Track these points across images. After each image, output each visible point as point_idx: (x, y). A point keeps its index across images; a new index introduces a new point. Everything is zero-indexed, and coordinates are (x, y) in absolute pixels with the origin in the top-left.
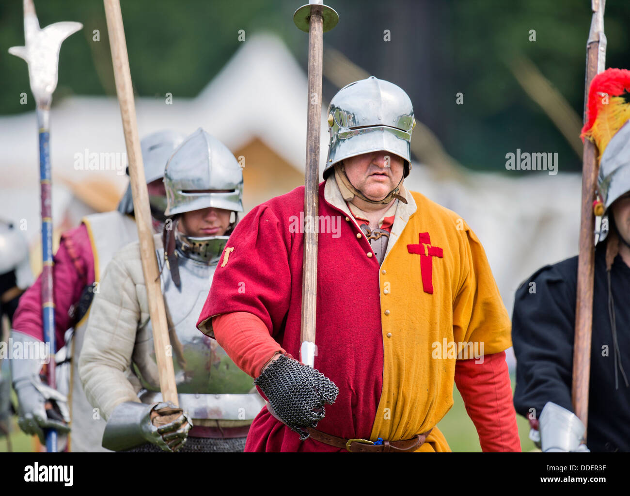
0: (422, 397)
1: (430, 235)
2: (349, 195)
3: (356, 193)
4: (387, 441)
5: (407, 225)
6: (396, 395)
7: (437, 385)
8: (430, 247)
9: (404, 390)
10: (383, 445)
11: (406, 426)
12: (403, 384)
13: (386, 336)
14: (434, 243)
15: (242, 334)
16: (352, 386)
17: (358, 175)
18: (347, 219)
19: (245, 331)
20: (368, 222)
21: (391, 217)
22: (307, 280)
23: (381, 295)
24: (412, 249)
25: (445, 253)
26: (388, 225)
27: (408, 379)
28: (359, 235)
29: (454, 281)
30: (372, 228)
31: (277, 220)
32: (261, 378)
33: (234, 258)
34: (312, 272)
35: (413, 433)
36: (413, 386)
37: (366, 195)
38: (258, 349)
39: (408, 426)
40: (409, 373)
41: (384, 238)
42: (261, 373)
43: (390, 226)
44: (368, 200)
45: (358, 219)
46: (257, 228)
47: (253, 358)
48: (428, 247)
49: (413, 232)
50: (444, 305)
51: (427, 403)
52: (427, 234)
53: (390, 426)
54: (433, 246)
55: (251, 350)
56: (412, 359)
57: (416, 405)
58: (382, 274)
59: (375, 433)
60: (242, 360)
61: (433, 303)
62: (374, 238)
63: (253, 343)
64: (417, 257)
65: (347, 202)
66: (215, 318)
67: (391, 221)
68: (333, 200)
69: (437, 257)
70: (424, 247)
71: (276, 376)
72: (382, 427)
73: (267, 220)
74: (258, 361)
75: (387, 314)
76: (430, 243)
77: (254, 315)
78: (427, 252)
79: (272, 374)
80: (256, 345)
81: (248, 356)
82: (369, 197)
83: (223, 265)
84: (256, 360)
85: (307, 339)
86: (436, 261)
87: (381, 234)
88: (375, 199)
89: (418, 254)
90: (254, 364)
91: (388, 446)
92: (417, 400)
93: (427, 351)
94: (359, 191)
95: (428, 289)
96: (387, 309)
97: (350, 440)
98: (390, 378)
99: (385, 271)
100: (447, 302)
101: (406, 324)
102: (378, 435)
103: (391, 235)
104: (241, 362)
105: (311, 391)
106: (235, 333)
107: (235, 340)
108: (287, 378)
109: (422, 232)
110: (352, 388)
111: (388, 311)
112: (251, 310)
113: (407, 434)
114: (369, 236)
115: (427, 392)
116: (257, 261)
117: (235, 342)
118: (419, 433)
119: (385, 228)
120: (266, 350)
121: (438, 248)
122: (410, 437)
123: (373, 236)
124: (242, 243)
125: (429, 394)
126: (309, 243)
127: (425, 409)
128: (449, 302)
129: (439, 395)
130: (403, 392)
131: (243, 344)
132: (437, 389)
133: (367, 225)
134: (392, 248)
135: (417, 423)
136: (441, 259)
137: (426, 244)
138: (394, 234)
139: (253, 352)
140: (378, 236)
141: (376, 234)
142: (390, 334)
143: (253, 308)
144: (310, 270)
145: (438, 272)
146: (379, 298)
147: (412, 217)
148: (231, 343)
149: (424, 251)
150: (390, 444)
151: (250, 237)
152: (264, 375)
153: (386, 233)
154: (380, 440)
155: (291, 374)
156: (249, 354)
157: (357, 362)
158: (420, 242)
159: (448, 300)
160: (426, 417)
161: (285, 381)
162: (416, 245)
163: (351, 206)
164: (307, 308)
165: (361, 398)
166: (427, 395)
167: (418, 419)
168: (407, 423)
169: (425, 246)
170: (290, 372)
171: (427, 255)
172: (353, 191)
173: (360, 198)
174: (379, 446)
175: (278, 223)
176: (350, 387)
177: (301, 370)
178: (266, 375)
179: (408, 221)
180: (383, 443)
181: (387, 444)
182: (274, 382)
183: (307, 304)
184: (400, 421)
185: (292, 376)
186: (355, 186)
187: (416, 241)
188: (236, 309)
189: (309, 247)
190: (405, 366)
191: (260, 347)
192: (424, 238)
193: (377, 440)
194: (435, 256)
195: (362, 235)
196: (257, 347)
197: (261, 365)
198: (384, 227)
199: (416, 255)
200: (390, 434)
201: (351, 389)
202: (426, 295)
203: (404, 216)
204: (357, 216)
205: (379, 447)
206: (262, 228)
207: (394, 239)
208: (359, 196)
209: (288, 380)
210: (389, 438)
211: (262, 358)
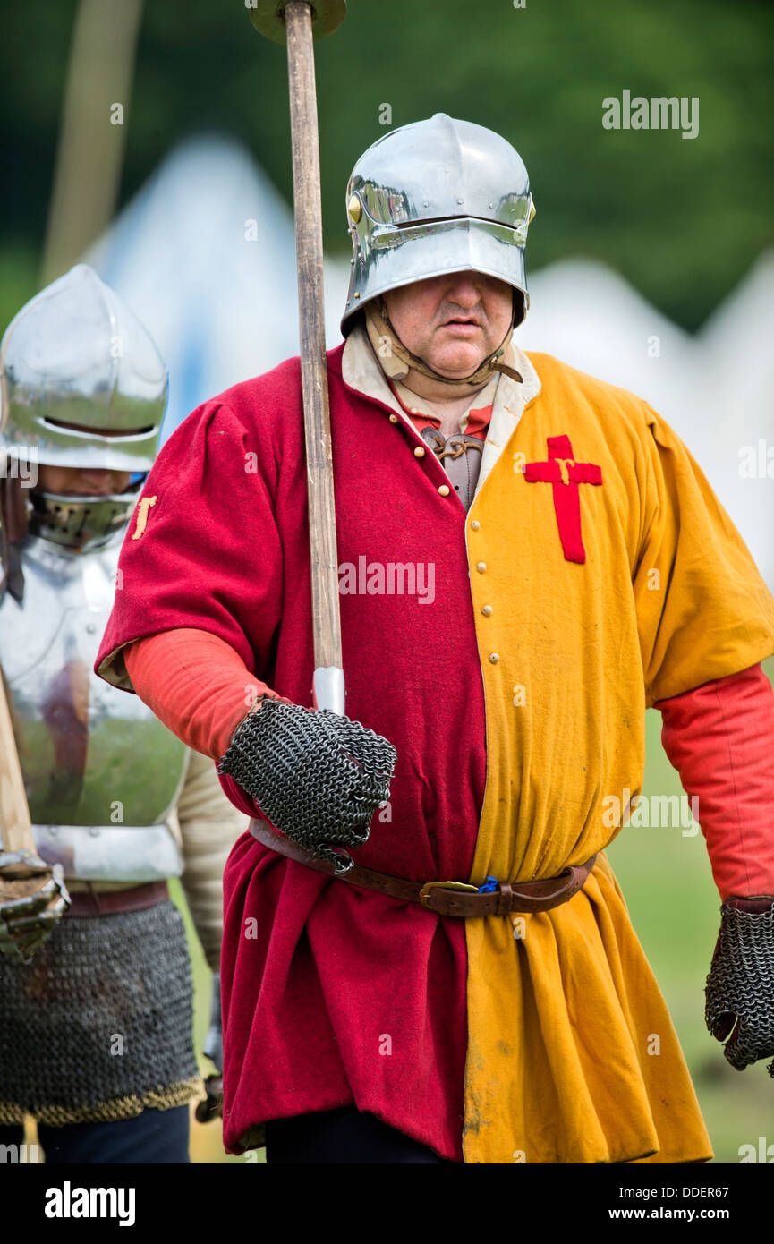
0: (574, 787)
1: (570, 438)
2: (396, 368)
3: (413, 364)
4: (506, 883)
5: (520, 423)
6: (516, 785)
7: (605, 756)
8: (573, 465)
9: (534, 773)
10: (498, 893)
11: (543, 849)
12: (530, 760)
13: (487, 660)
14: (582, 455)
15: (184, 673)
16: (421, 771)
17: (416, 322)
18: (392, 418)
19: (189, 666)
20: (438, 421)
21: (484, 410)
22: (314, 542)
23: (472, 573)
24: (534, 473)
25: (605, 475)
26: (479, 426)
27: (541, 750)
28: (419, 451)
29: (630, 533)
30: (446, 433)
31: (242, 430)
32: (229, 755)
33: (157, 519)
34: (322, 525)
35: (560, 862)
36: (554, 764)
37: (433, 367)
38: (218, 697)
39: (547, 848)
40: (541, 737)
41: (473, 454)
42: (229, 745)
43: (484, 425)
44: (440, 378)
45: (415, 417)
46: (203, 450)
47: (210, 718)
48: (568, 466)
49: (534, 435)
50: (614, 586)
51: (585, 797)
52: (565, 438)
53: (510, 849)
54: (579, 461)
55: (204, 703)
56: (546, 707)
57: (561, 803)
58: (470, 530)
59: (480, 868)
60: (189, 727)
61: (587, 584)
62: (450, 455)
63: (208, 688)
64: (546, 489)
65: (389, 382)
66: (129, 647)
67: (484, 418)
68: (360, 380)
69: (589, 485)
70: (558, 466)
71: (260, 744)
72: (494, 854)
73: (222, 433)
74: (222, 721)
75: (486, 614)
76: (572, 458)
77: (208, 633)
78: (565, 476)
79: (251, 741)
80: (215, 691)
81: (201, 716)
82: (441, 372)
83: (137, 535)
84: (218, 721)
85: (322, 663)
86: (586, 492)
87: (466, 445)
88: (453, 375)
89: (546, 482)
90: (214, 729)
91: (508, 894)
92: (564, 792)
93: (581, 686)
94: (419, 360)
95: (574, 552)
96: (487, 604)
97: (428, 885)
98: (502, 749)
99: (477, 523)
100: (620, 577)
101: (530, 632)
102: (486, 871)
103: (487, 445)
104: (188, 731)
105: (336, 760)
106: (170, 674)
107: (172, 686)
108: (284, 744)
109: (553, 435)
110: (422, 774)
111: (489, 608)
112: (201, 623)
113: (546, 865)
114: (442, 451)
115: (584, 773)
116: (205, 520)
117: (172, 691)
118: (572, 861)
119: (476, 433)
120: (235, 697)
121: (591, 466)
122: (553, 872)
123: (448, 450)
124: (172, 486)
125: (588, 778)
126: (312, 466)
127: (582, 811)
128: (624, 578)
129: (609, 777)
130: (531, 776)
131: (187, 693)
132: (605, 766)
133: (437, 428)
134: (489, 471)
135: (565, 840)
136: (599, 488)
137: (564, 459)
138: (492, 443)
139: (211, 704)
140: (460, 450)
141: (454, 446)
142: (496, 655)
143: (206, 619)
144: (318, 521)
145: (593, 516)
146: (467, 581)
147: (530, 407)
148: (165, 695)
149: (560, 473)
150: (513, 890)
151: (189, 471)
152: (234, 747)
153: (475, 444)
154: (490, 883)
155: (291, 733)
156: (203, 711)
157: (428, 716)
158: (551, 457)
159: (622, 572)
160: (584, 827)
161: (281, 750)
162: (542, 464)
163: (402, 392)
164: (318, 598)
165: (444, 796)
166: (583, 781)
167: (567, 832)
168: (545, 843)
169: (562, 463)
170: (288, 730)
171: (567, 482)
172: (406, 358)
173: (422, 373)
174: (491, 894)
175: (245, 437)
176: (418, 773)
177: (309, 721)
178: (238, 746)
179: (521, 413)
180: (498, 888)
181: (506, 889)
182: (258, 758)
183: (317, 591)
184: (529, 839)
185: (294, 737)
186: (409, 348)
187: (542, 456)
188: (166, 624)
189: (313, 475)
190: (531, 722)
191: (222, 694)
192: (559, 446)
193: (486, 882)
194: (585, 482)
195: (426, 450)
196: (218, 693)
197: (228, 730)
198: (472, 431)
199: (543, 484)
200: (511, 867)
201: (420, 778)
202: (572, 568)
203: (512, 405)
204: (414, 411)
205: (488, 898)
206: (212, 449)
207: (493, 453)
208: (419, 368)
209: (286, 746)
210: (510, 875)
211: (227, 716)
